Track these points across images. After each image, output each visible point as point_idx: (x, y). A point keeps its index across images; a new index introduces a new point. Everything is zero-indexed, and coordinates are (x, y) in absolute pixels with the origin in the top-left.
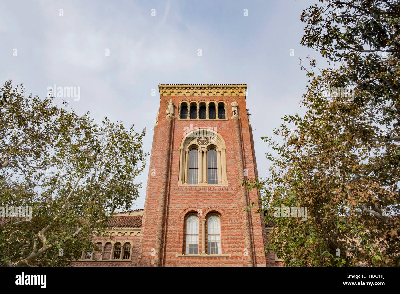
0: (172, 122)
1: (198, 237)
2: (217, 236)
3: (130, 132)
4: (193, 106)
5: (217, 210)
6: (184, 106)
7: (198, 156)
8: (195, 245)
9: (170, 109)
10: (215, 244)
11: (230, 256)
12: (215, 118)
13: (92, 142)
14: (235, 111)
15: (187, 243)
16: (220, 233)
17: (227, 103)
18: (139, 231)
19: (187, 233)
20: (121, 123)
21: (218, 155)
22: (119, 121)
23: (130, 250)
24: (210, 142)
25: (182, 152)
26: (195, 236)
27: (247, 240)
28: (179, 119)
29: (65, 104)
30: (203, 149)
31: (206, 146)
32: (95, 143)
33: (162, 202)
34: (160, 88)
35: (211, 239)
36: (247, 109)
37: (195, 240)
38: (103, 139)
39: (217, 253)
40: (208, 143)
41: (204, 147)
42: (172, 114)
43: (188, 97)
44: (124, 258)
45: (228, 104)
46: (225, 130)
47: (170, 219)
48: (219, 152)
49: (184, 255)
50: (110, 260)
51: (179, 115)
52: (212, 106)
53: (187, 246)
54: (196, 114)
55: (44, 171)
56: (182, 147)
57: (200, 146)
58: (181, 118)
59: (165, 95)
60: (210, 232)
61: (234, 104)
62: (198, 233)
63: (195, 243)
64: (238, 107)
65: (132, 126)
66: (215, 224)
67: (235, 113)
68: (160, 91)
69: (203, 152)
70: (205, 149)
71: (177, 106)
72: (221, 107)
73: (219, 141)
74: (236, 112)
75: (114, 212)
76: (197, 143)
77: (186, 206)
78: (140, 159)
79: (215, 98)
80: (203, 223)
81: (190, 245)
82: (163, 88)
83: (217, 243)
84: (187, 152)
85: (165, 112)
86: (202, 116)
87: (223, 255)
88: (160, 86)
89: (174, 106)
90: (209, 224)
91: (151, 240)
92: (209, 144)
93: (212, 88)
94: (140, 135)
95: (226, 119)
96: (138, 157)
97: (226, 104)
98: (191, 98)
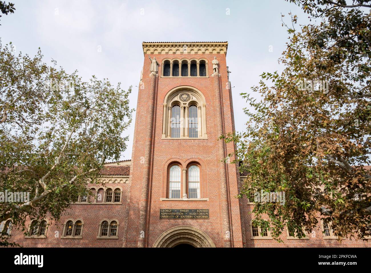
0: (156, 80)
1: (180, 184)
2: (196, 183)
3: (117, 90)
4: (176, 64)
5: (197, 160)
6: (167, 64)
7: (180, 112)
8: (177, 190)
9: (154, 66)
10: (195, 190)
11: (208, 200)
12: (197, 76)
13: (81, 99)
14: (215, 69)
15: (170, 189)
16: (199, 180)
17: (208, 60)
18: (127, 179)
19: (170, 180)
20: (108, 81)
21: (199, 111)
22: (106, 79)
23: (120, 194)
24: (191, 98)
25: (165, 108)
26: (177, 183)
27: (223, 186)
28: (162, 76)
29: (53, 63)
31: (188, 103)
32: (84, 100)
33: (147, 153)
35: (191, 186)
36: (227, 67)
37: (177, 186)
38: (91, 96)
39: (197, 197)
40: (189, 99)
41: (186, 104)
42: (155, 72)
43: (171, 55)
44: (115, 201)
45: (209, 62)
46: (206, 87)
47: (154, 168)
48: (199, 108)
49: (167, 199)
50: (103, 203)
51: (162, 72)
52: (194, 64)
53: (170, 192)
54: (178, 72)
55: (39, 126)
56: (165, 103)
57: (182, 103)
58: (164, 76)
59: (149, 53)
60: (191, 179)
61: (215, 61)
62: (180, 181)
63: (177, 189)
64: (218, 65)
65: (119, 84)
66: (195, 173)
67: (216, 71)
68: (143, 49)
69: (185, 108)
70: (187, 105)
71: (160, 64)
72: (203, 64)
73: (200, 98)
74: (217, 69)
75: (105, 162)
76: (179, 100)
77: (169, 157)
78: (127, 115)
79: (197, 55)
80: (184, 172)
81: (173, 191)
82: (147, 46)
83: (196, 189)
84: (170, 108)
85: (148, 70)
86: (184, 74)
87: (202, 199)
88: (144, 44)
89: (158, 64)
90: (189, 173)
91: (138, 186)
92: (191, 100)
93: (194, 45)
94: (126, 93)
95: (207, 76)
96: (124, 113)
97: (207, 62)
98: (174, 56)
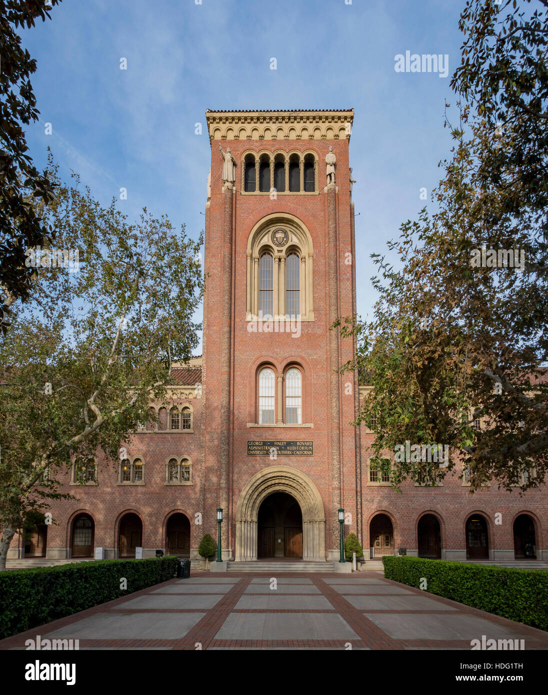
0: (232, 199)
1: (273, 399)
2: (296, 399)
4: (265, 162)
5: (298, 360)
6: (249, 163)
7: (272, 268)
8: (269, 411)
9: (228, 169)
10: (294, 410)
11: (312, 427)
12: (299, 191)
14: (330, 175)
15: (260, 408)
16: (300, 394)
17: (319, 155)
18: (191, 391)
19: (260, 394)
21: (302, 266)
23: (190, 417)
24: (290, 240)
25: (249, 261)
26: (269, 399)
27: (334, 404)
28: (243, 193)
30: (280, 254)
31: (284, 248)
34: (208, 119)
35: (290, 403)
36: (350, 169)
37: (269, 404)
39: (297, 422)
40: (287, 242)
41: (282, 251)
42: (231, 182)
43: (257, 141)
44: (184, 428)
45: (319, 158)
46: (313, 216)
47: (237, 373)
48: (303, 260)
49: (256, 425)
50: (168, 431)
51: (243, 183)
52: (294, 163)
53: (260, 413)
54: (269, 181)
56: (249, 251)
57: (276, 248)
58: (245, 191)
59: (218, 136)
60: (288, 392)
61: (331, 158)
62: (273, 395)
63: (270, 408)
66: (294, 379)
67: (331, 179)
68: (209, 127)
69: (280, 260)
70: (283, 254)
72: (310, 162)
73: (304, 239)
74: (333, 175)
76: (271, 244)
77: (257, 354)
79: (300, 143)
80: (279, 379)
81: (264, 411)
82: (214, 119)
83: (296, 408)
84: (257, 260)
87: (304, 425)
88: (209, 115)
90: (286, 381)
92: (290, 244)
93: (295, 118)
95: (317, 193)
97: (317, 158)
98: (261, 145)
